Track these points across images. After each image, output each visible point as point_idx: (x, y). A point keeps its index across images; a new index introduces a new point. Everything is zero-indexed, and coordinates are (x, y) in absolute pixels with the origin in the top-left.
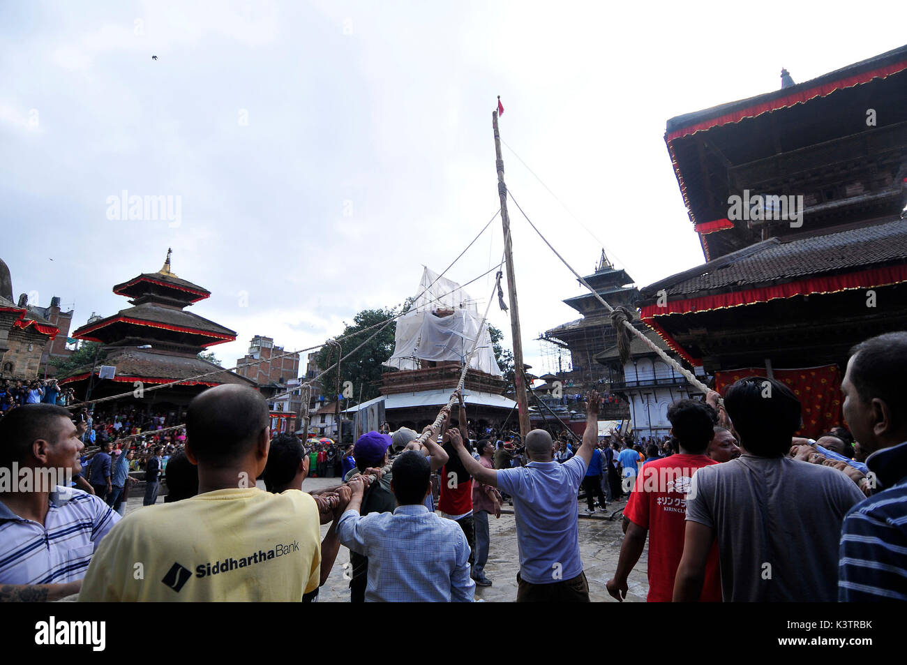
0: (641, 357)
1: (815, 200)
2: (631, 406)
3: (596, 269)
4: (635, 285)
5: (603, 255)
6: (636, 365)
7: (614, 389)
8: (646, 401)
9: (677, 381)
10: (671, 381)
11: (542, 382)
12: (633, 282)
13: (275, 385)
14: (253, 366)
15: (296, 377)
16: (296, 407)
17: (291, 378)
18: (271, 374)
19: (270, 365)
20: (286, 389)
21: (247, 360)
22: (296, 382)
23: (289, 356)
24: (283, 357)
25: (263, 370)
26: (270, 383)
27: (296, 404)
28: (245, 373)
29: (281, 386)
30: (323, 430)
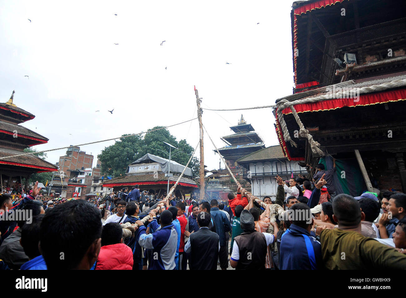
0: (258, 162)
1: (376, 59)
2: (252, 185)
3: (238, 123)
4: (255, 132)
5: (242, 117)
6: (255, 166)
7: (244, 177)
8: (259, 183)
9: (274, 174)
10: (271, 174)
11: (211, 174)
12: (254, 130)
13: (79, 171)
14: (68, 161)
15: (91, 167)
16: (89, 182)
17: (88, 167)
18: (77, 165)
19: (77, 160)
20: (84, 172)
21: (65, 158)
22: (90, 169)
23: (88, 157)
24: (85, 157)
25: (73, 162)
26: (77, 170)
27: (89, 180)
28: (64, 164)
29: (82, 171)
30: (101, 194)
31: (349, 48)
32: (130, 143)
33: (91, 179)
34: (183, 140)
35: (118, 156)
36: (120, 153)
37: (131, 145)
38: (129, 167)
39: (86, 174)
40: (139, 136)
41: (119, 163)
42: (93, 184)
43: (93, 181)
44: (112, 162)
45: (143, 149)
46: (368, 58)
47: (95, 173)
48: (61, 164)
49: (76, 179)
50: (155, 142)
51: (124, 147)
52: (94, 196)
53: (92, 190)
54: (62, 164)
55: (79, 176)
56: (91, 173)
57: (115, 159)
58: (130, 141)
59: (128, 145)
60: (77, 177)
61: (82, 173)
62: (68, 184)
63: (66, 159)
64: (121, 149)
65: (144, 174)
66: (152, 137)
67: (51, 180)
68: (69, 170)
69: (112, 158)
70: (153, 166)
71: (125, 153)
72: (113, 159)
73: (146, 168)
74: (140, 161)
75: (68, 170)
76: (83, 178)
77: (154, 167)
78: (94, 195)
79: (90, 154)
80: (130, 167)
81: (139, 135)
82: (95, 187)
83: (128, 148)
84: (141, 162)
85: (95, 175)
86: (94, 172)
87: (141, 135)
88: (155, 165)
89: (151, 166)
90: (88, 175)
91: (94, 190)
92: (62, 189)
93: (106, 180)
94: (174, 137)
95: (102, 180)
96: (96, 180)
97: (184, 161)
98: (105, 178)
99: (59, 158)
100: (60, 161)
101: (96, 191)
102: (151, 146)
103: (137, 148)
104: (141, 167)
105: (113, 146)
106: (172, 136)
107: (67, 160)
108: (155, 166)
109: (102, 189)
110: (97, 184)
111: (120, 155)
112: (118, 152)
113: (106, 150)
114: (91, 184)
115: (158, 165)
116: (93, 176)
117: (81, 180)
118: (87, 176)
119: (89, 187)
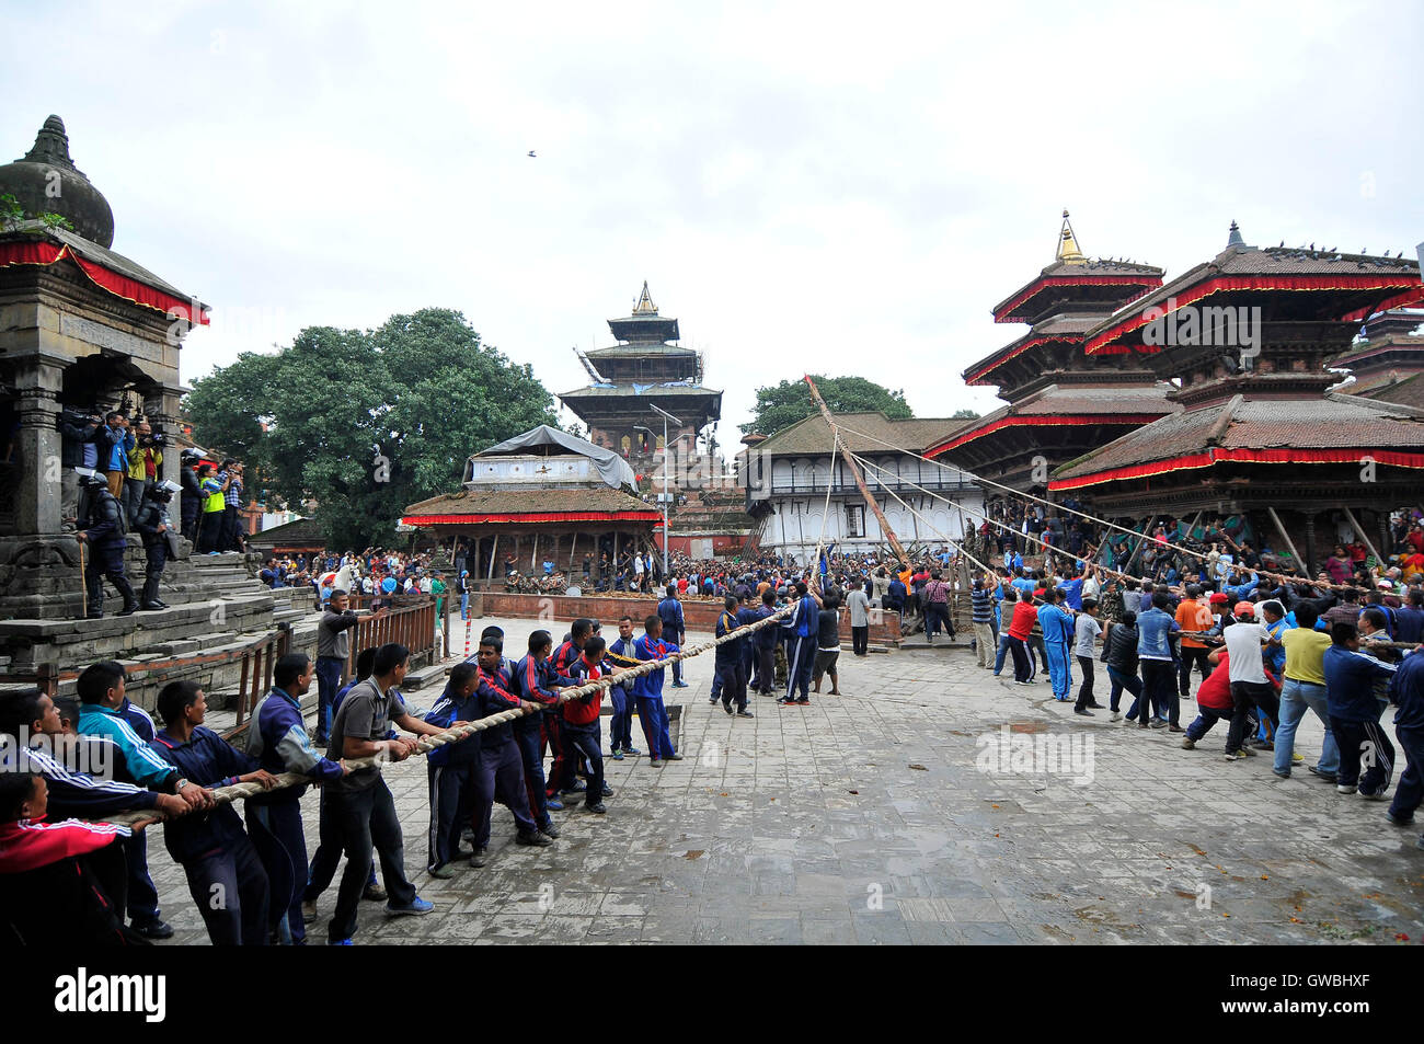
5: (644, 291)
6: (793, 467)
38: (471, 464)
65: (539, 488)
70: (567, 465)
73: (539, 468)
74: (516, 447)
77: (570, 468)
80: (476, 465)
84: (523, 450)
88: (573, 461)
89: (558, 463)
104: (521, 466)
108: (572, 464)
115: (584, 464)
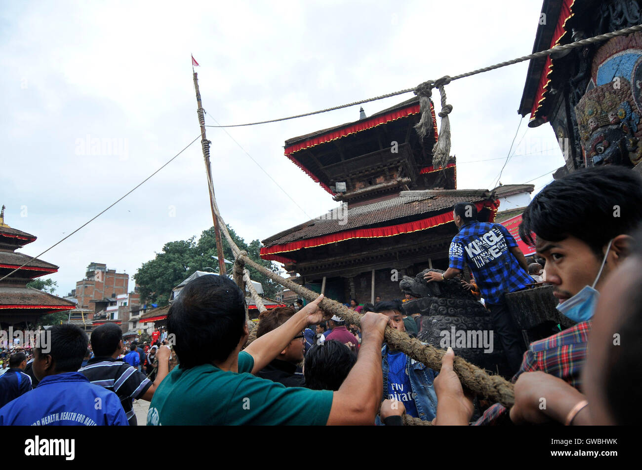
1: (363, 186)
13: (108, 300)
14: (90, 287)
15: (126, 292)
16: (124, 315)
17: (122, 293)
18: (105, 292)
19: (104, 284)
20: (116, 302)
21: (84, 282)
22: (124, 296)
23: (120, 276)
24: (115, 278)
25: (98, 288)
26: (104, 298)
27: (124, 313)
28: (83, 292)
29: (113, 300)
30: (145, 330)
31: (340, 178)
32: (176, 255)
33: (128, 311)
34: (255, 240)
35: (161, 275)
36: (163, 271)
37: (178, 257)
38: (173, 293)
39: (119, 304)
40: (189, 243)
41: (163, 286)
42: (131, 317)
43: (131, 314)
44: (153, 285)
45: (196, 261)
46: (358, 185)
47: (133, 301)
48: (80, 294)
49: (105, 313)
50: (213, 249)
51: (169, 261)
52: (134, 336)
53: (131, 326)
54: (81, 292)
55: (109, 308)
56: (127, 301)
57: (157, 280)
58: (177, 251)
59: (174, 257)
60: (105, 310)
61: (113, 303)
62: (93, 323)
63: (86, 285)
64: (164, 264)
66: (209, 242)
67: (68, 320)
68: (93, 300)
69: (152, 279)
71: (170, 270)
72: (154, 280)
75: (91, 301)
76: (115, 310)
78: (134, 333)
79: (123, 272)
80: (175, 293)
81: (190, 241)
82: (135, 322)
83: (175, 263)
85: (133, 304)
86: (131, 299)
87: (193, 241)
90: (123, 305)
91: (134, 327)
92: (85, 330)
93: (150, 309)
94: (241, 239)
95: (145, 310)
96: (135, 311)
97: (256, 272)
98: (149, 307)
99: (76, 284)
100: (78, 288)
101: (137, 327)
102: (206, 257)
103: (188, 261)
105: (153, 262)
106: (238, 237)
107: (88, 285)
109: (145, 324)
110: (138, 317)
111: (164, 274)
112: (160, 270)
113: (143, 267)
114: (128, 318)
116: (130, 306)
117: (112, 315)
118: (121, 306)
119: (125, 323)
